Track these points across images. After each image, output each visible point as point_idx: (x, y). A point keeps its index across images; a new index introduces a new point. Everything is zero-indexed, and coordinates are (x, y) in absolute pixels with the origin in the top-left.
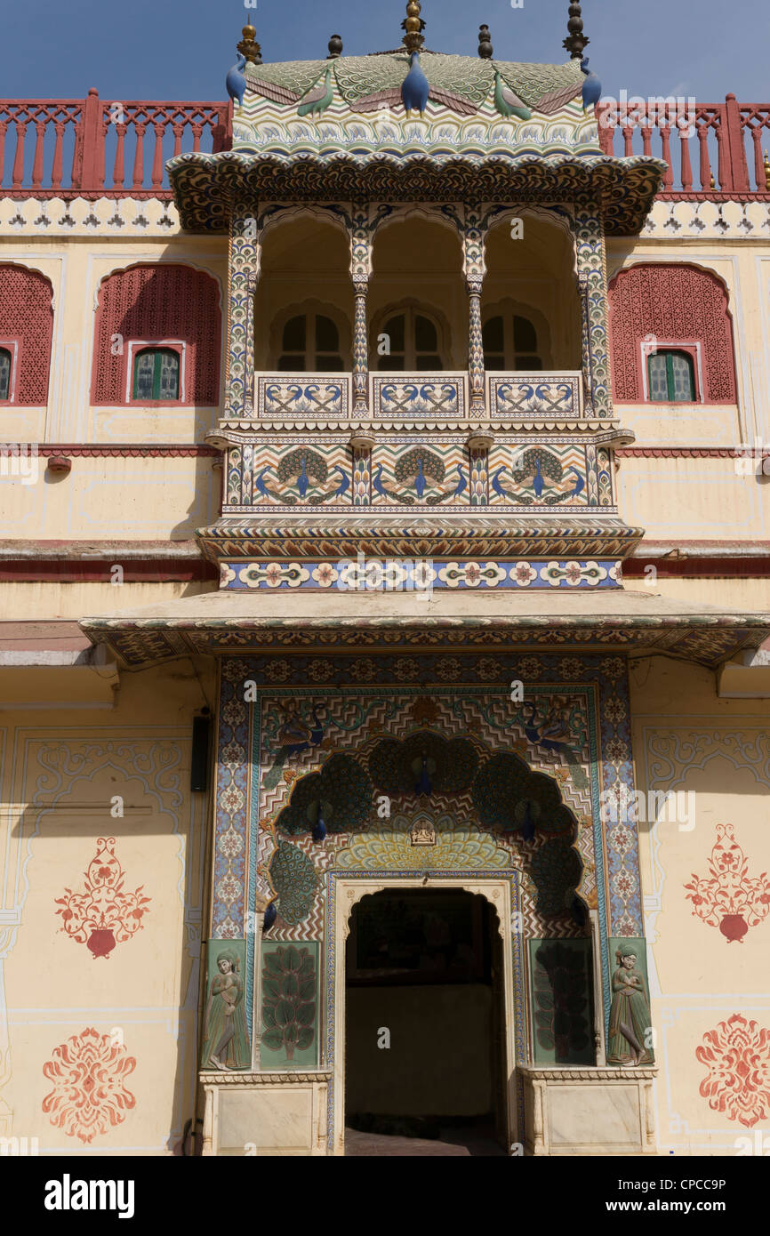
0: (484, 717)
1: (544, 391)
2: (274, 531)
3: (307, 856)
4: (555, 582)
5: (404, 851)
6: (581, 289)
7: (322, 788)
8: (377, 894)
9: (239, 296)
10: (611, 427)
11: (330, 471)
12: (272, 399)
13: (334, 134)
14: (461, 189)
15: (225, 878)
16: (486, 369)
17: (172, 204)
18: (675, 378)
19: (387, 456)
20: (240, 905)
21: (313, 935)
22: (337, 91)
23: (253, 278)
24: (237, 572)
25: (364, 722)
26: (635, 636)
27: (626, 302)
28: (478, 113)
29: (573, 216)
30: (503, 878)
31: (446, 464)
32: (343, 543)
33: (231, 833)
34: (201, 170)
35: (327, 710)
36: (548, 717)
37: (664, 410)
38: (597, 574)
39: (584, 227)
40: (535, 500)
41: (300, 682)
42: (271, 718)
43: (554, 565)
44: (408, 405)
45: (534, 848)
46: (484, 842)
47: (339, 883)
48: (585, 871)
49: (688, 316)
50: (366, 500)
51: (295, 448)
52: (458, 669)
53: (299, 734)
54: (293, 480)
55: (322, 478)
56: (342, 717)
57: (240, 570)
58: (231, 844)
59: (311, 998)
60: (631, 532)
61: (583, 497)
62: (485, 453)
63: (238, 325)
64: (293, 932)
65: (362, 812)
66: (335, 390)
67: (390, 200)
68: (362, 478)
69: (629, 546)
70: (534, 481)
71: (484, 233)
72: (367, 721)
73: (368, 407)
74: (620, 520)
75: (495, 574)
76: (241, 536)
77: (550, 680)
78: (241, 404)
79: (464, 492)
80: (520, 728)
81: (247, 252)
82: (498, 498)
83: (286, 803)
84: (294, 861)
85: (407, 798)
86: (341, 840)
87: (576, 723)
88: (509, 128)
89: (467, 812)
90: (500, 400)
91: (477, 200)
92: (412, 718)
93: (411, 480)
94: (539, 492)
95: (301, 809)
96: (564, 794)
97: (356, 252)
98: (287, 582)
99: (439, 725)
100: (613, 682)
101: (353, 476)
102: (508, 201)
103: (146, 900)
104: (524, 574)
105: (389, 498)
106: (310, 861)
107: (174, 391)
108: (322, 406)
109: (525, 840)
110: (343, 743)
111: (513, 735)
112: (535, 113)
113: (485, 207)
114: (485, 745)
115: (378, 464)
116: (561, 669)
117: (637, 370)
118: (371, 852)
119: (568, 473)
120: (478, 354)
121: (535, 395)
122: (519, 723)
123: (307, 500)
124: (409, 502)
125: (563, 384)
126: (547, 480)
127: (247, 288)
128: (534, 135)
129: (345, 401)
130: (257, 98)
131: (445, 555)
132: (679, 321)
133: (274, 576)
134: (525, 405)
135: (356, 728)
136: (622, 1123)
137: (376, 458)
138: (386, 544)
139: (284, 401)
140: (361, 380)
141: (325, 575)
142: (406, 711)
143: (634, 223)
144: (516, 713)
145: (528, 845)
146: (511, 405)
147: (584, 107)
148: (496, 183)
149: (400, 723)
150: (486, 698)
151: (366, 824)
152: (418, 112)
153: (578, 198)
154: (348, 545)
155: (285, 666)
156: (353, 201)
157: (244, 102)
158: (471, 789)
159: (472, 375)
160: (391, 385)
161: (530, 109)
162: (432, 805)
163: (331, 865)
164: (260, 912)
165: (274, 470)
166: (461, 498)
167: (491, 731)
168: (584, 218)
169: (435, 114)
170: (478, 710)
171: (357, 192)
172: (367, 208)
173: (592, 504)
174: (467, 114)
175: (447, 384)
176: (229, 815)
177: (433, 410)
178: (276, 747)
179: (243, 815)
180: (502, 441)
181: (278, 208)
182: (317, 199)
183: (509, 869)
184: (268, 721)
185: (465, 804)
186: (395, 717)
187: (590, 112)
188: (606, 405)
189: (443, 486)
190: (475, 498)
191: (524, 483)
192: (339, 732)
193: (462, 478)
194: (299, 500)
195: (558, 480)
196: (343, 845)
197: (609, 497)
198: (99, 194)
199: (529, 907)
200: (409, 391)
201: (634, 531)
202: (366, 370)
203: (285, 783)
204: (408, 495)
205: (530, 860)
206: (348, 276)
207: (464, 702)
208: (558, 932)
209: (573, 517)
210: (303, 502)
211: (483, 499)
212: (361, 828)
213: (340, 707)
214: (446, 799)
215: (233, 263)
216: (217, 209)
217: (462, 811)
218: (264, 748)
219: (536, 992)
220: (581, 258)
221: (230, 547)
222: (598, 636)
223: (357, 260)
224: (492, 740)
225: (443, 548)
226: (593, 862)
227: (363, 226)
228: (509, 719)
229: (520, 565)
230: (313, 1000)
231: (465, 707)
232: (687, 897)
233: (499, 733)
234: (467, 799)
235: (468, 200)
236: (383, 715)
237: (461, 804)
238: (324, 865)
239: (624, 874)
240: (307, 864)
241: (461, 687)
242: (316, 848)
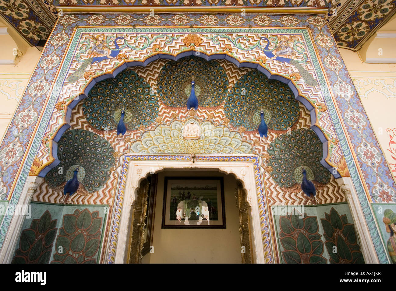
0: (234, 44)
3: (110, 145)
5: (178, 143)
21: (104, 201)
30: (248, 161)
35: (125, 40)
41: (109, 25)
42: (85, 43)
45: (268, 142)
46: (233, 138)
47: (132, 163)
48: (330, 144)
56: (134, 43)
58: (26, 119)
59: (93, 256)
64: (90, 198)
65: (151, 118)
72: (152, 46)
77: (277, 26)
80: (260, 51)
85: (182, 111)
86: (136, 135)
87: (299, 49)
89: (222, 120)
92: (184, 44)
95: (109, 113)
99: (202, 47)
100: (319, 28)
106: (112, 148)
109: (262, 136)
110: (133, 57)
111: (255, 54)
118: (156, 143)
135: (143, 49)
142: (180, 40)
144: (256, 43)
145: (264, 140)
149: (175, 46)
150: (234, 35)
151: (154, 125)
158: (223, 105)
162: (198, 115)
163: (126, 151)
167: (240, 52)
170: (229, 40)
176: (33, 98)
178: (83, 58)
183: (250, 155)
184: (83, 45)
185: (220, 114)
186: (171, 44)
196: (137, 138)
199: (269, 182)
203: (84, 79)
207: (219, 37)
208: (294, 201)
212: (150, 128)
213: (134, 39)
214: (207, 111)
217: (218, 119)
218: (74, 59)
219: (283, 252)
224: (241, 56)
226: (335, 137)
228: (251, 46)
231: (220, 39)
233: (245, 53)
234: (221, 111)
236: (163, 43)
237: (217, 115)
238: (121, 150)
239: (366, 146)
240: (110, 150)
241: (218, 28)
242: (118, 140)
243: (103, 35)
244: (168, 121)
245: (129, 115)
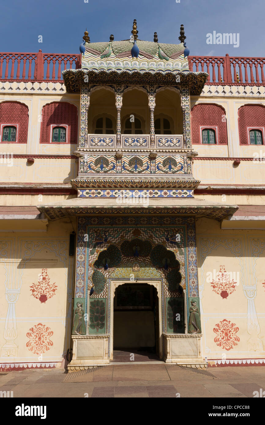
0: (154, 234)
1: (172, 140)
2: (93, 181)
3: (103, 274)
4: (175, 196)
6: (183, 111)
7: (107, 254)
8: (123, 285)
9: (83, 112)
10: (191, 151)
11: (110, 163)
12: (93, 142)
13: (111, 64)
14: (148, 81)
15: (79, 280)
16: (155, 134)
17: (64, 84)
18: (210, 137)
19: (126, 159)
20: (83, 288)
21: (104, 297)
22: (112, 51)
23: (87, 106)
24: (83, 193)
25: (119, 236)
26: (197, 212)
27: (196, 115)
28: (154, 59)
29: (181, 89)
30: (159, 280)
31: (143, 162)
32: (113, 184)
33: (81, 267)
34: (72, 74)
35: (108, 232)
36: (172, 235)
37: (206, 146)
38: (187, 193)
39: (184, 92)
40: (169, 172)
41: (101, 224)
42: (92, 234)
43: (174, 191)
44: (132, 144)
45: (168, 272)
46: (153, 270)
47: (112, 282)
48: (182, 279)
49: (214, 119)
50: (120, 172)
51: (99, 156)
52: (146, 221)
53: (101, 239)
54: (99, 166)
55: (107, 165)
56: (113, 234)
57: (83, 192)
58: (81, 271)
59: (103, 315)
60: (196, 181)
61: (183, 171)
62: (155, 158)
63: (83, 120)
64: (98, 296)
65: (118, 261)
66: (111, 139)
67: (128, 84)
68: (119, 165)
69: (196, 185)
70: (169, 167)
71: (155, 94)
72: (120, 236)
73: (121, 145)
74: (193, 178)
75: (157, 194)
76: (84, 182)
77: (173, 224)
78: (84, 143)
79: (149, 170)
80: (164, 238)
81: (86, 99)
82: (158, 171)
83: (97, 259)
84: (99, 275)
85: (132, 258)
86: (112, 270)
88: (163, 63)
89: (149, 262)
90: (159, 143)
91: (153, 84)
92: (133, 235)
93: (133, 166)
94: (170, 170)
95: (101, 261)
96: (176, 256)
97: (117, 99)
98: (97, 195)
99: (141, 237)
100: (191, 225)
101: (116, 165)
102: (162, 84)
103: (56, 286)
104: (166, 193)
105: (127, 171)
107: (64, 139)
108: (107, 144)
109: (165, 270)
110: (113, 242)
111: (162, 239)
112: (170, 59)
113: (155, 86)
114: (154, 243)
115: (124, 161)
116: (176, 221)
117: (199, 135)
118: (121, 273)
119: (179, 164)
120: (153, 129)
121: (169, 142)
122: (164, 236)
123: (103, 171)
124: (132, 172)
125: (178, 138)
126: (173, 166)
127: (86, 109)
128: (170, 65)
129: (114, 143)
130: (89, 53)
131: (143, 188)
132: (211, 120)
133: (93, 193)
134: (166, 144)
135: (117, 238)
136: (192, 350)
137: (123, 159)
138: (126, 184)
139: (96, 143)
140: (119, 137)
141: (108, 193)
142: (131, 233)
143: (199, 92)
144: (163, 233)
145: (166, 271)
146: (162, 144)
147: (184, 57)
148: (158, 79)
149: (130, 236)
150: (154, 229)
152: (136, 58)
153: (182, 84)
154: (115, 185)
155: (96, 220)
156: (117, 84)
157: (85, 54)
158: (150, 255)
159: (151, 136)
160: (127, 138)
161: (169, 57)
162: (139, 260)
163: (109, 277)
164: (89, 290)
165: (93, 163)
166: (148, 171)
167: (156, 239)
168: (184, 90)
169: (141, 58)
170: (152, 232)
171: (118, 81)
172: (121, 86)
173: (185, 173)
174: (151, 59)
175: (144, 138)
176: (80, 262)
177: (140, 146)
178: (94, 243)
179: (84, 262)
180: (160, 155)
181: (95, 86)
182: (106, 83)
183: (160, 278)
184: (92, 235)
186: (128, 235)
187: (186, 59)
188: (190, 145)
189: (142, 168)
190: (152, 172)
191: (166, 167)
192: (112, 239)
193: (148, 166)
194: (101, 172)
195: (176, 166)
197: (190, 171)
198: (42, 81)
199: (166, 289)
200: (133, 140)
201: (198, 181)
202: (120, 134)
203: (96, 253)
204: (132, 170)
205: (167, 275)
206: (115, 106)
207: (148, 230)
208: (174, 296)
209: (180, 177)
210: (102, 172)
211: (154, 172)
212: (118, 266)
213: (112, 232)
214: (143, 258)
215: (81, 102)
216: (77, 86)
217: (147, 261)
218: (90, 243)
219: (168, 313)
220: (183, 102)
221: (81, 185)
222: (187, 211)
223: (118, 102)
224: (156, 241)
225: (142, 186)
226: (185, 276)
227: (120, 91)
228: (161, 235)
229: (164, 191)
230: (104, 315)
231: (148, 231)
232: (211, 286)
233: (158, 239)
234: (149, 258)
235: (150, 84)
236: (125, 234)
237: (147, 259)
238: (108, 277)
239: (193, 279)
240: (103, 276)
241: (147, 226)
242: (105, 272)
243: (99, 229)
244: (126, 262)
245: (109, 260)
